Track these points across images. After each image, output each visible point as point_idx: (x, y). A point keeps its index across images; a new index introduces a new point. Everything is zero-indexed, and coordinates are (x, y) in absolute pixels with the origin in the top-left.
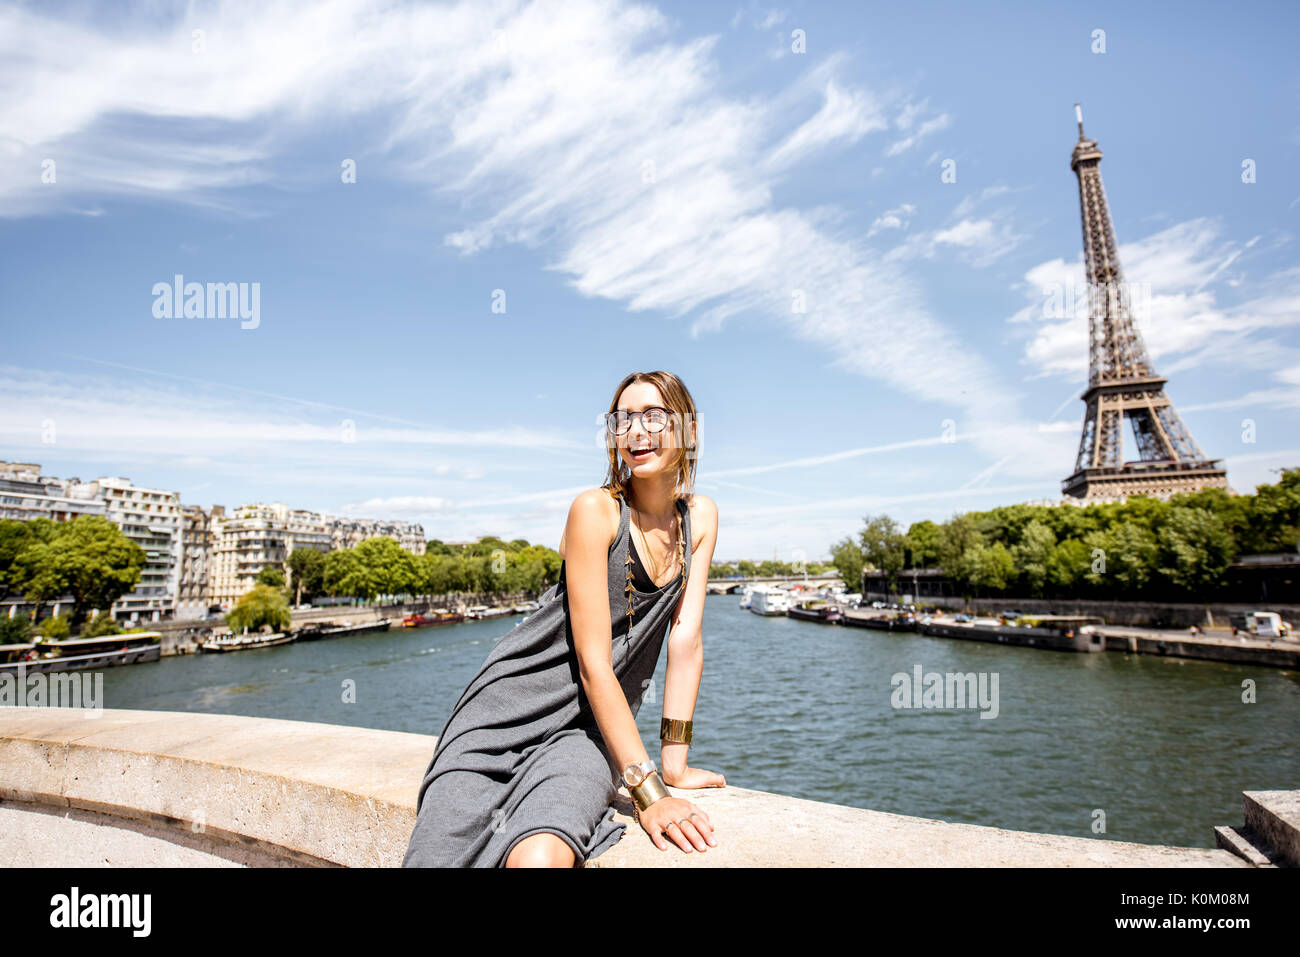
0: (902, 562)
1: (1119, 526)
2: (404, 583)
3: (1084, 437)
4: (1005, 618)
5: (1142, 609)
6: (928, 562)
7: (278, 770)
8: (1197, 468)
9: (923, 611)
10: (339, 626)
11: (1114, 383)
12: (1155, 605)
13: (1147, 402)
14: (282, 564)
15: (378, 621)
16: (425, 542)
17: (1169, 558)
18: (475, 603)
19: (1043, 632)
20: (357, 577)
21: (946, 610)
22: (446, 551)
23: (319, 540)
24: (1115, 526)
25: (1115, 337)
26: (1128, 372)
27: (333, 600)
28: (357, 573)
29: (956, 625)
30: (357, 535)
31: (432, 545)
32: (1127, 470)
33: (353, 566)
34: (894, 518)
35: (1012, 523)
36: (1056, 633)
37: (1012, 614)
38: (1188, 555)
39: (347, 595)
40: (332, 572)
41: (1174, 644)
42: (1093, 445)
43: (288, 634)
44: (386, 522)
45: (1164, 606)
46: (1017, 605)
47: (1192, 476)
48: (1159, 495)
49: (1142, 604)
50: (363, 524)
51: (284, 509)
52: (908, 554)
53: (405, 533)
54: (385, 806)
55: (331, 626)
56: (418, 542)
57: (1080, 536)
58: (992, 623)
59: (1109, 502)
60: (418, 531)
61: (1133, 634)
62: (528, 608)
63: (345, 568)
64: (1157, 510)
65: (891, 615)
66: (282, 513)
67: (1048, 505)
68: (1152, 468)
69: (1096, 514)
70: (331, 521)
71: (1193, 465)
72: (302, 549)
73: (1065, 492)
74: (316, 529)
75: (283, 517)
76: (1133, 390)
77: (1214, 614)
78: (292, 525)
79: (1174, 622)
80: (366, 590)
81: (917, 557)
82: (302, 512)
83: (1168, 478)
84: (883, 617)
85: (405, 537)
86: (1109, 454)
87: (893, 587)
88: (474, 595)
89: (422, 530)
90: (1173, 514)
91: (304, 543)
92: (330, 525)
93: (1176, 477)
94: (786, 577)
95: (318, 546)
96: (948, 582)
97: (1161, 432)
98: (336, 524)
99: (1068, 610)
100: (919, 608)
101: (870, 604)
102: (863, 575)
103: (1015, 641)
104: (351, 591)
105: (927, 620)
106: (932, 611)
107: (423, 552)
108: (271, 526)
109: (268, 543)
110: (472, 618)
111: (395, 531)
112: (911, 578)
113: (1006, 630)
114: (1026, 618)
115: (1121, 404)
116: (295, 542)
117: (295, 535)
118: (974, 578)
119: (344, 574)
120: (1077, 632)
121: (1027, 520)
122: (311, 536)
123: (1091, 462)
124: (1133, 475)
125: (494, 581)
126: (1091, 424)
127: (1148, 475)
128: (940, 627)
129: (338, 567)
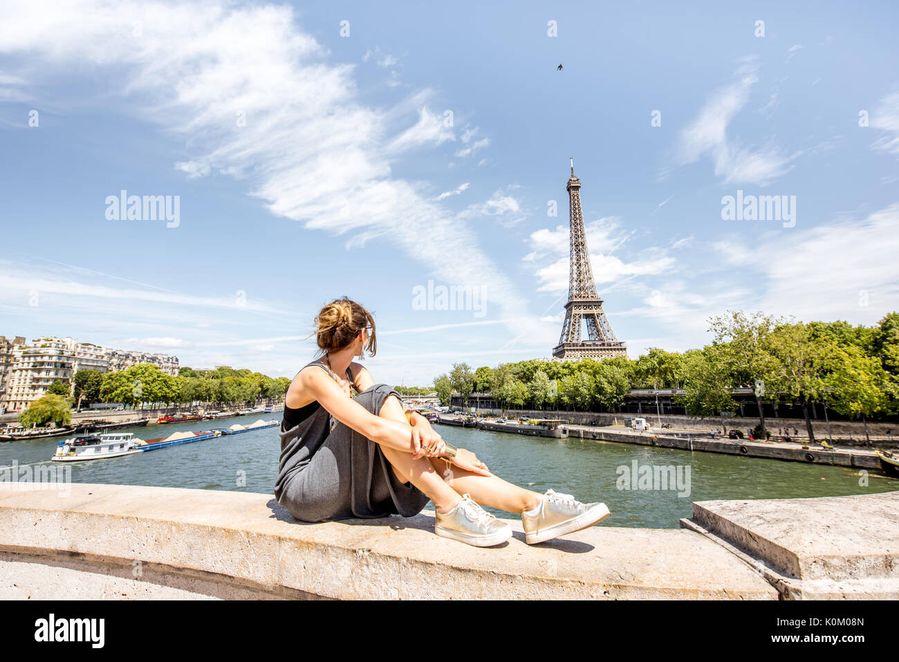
0: (472, 389)
1: (579, 373)
2: (160, 395)
3: (564, 327)
4: (521, 420)
5: (587, 416)
6: (485, 389)
7: (166, 517)
8: (614, 345)
9: (481, 416)
10: (110, 423)
11: (579, 300)
12: (592, 414)
13: (594, 311)
14: (68, 379)
15: (139, 420)
16: (179, 368)
17: (600, 390)
18: (211, 409)
19: (540, 428)
20: (126, 390)
21: (492, 415)
22: (193, 375)
23: (99, 365)
24: (577, 373)
25: (582, 277)
26: (586, 295)
27: (106, 405)
28: (126, 388)
29: (497, 424)
30: (129, 362)
31: (183, 371)
32: (583, 345)
33: (123, 383)
34: (469, 365)
35: (528, 370)
36: (546, 428)
37: (525, 418)
38: (609, 389)
39: (117, 402)
40: (108, 386)
41: (600, 434)
42: (568, 332)
43: (68, 428)
44: (152, 354)
45: (596, 414)
46: (529, 413)
47: (611, 349)
48: (596, 359)
49: (586, 413)
50: (134, 355)
51: (74, 342)
52: (475, 385)
53: (165, 362)
54: (255, 535)
55: (103, 422)
56: (173, 368)
57: (560, 378)
58: (515, 423)
59: (575, 360)
60: (174, 361)
61: (581, 428)
62: (247, 412)
63: (118, 384)
64: (596, 366)
65: (464, 418)
66: (71, 344)
67: (546, 361)
68: (594, 344)
69: (568, 367)
70: (110, 352)
71: (612, 344)
72: (86, 370)
73: (554, 355)
74: (97, 356)
75: (73, 348)
76: (588, 305)
77: (618, 419)
78: (79, 353)
79: (600, 423)
80: (132, 399)
81: (480, 387)
82: (88, 344)
83: (601, 349)
84: (459, 419)
85: (164, 364)
86: (576, 336)
87: (466, 403)
88: (210, 404)
89: (177, 360)
90: (603, 369)
91: (88, 365)
92: (109, 354)
93: (604, 349)
94: (408, 396)
95: (98, 368)
96: (494, 401)
97: (599, 327)
98: (114, 354)
99: (552, 416)
100: (479, 415)
101: (453, 412)
102: (450, 395)
103: (527, 433)
104: (120, 399)
105: (483, 421)
106: (485, 416)
107: (176, 375)
108: (63, 354)
109: (59, 365)
110: (208, 418)
111: (157, 360)
112: (475, 398)
113: (522, 427)
114: (532, 420)
115: (582, 311)
116: (80, 364)
117: (81, 360)
118: (508, 399)
119: (116, 389)
120: (556, 428)
121: (536, 368)
122: (93, 361)
123: (567, 340)
124: (585, 348)
125: (225, 394)
126: (568, 320)
127: (592, 348)
128: (489, 425)
129: (112, 384)
